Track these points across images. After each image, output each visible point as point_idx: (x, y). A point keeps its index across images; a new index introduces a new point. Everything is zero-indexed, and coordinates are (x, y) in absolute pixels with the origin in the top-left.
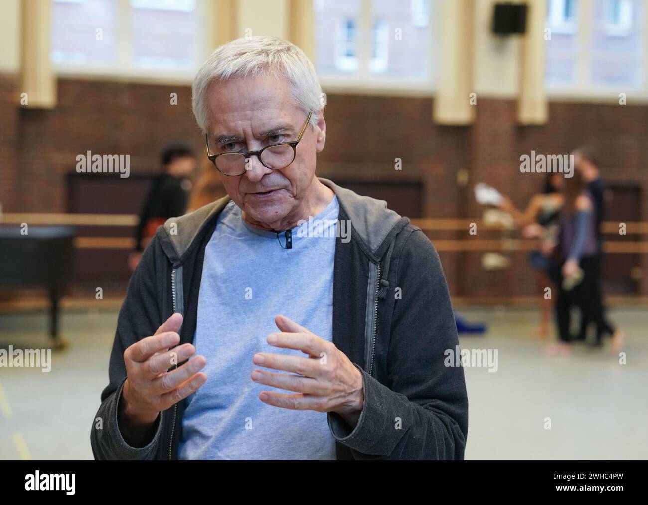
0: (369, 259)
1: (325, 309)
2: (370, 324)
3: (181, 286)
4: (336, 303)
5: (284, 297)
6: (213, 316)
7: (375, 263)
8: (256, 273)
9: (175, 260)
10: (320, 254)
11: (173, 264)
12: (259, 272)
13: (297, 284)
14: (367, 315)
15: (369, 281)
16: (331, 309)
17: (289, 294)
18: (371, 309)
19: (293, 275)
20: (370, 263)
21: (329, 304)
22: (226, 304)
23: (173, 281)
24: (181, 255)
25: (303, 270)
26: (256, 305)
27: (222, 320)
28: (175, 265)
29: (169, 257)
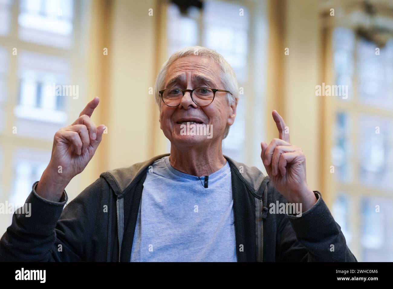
0: (255, 196)
1: (229, 227)
2: (259, 237)
3: (122, 211)
4: (236, 223)
5: (204, 219)
6: (152, 230)
7: (259, 198)
8: (184, 202)
9: (119, 193)
10: (226, 193)
11: (117, 196)
12: (186, 201)
13: (212, 211)
14: (256, 231)
15: (256, 209)
16: (233, 226)
17: (208, 217)
18: (259, 226)
19: (210, 205)
20: (255, 198)
21: (231, 224)
22: (162, 223)
23: (118, 207)
24: (122, 190)
25: (216, 202)
26: (184, 224)
27: (159, 233)
28: (118, 196)
29: (114, 190)
